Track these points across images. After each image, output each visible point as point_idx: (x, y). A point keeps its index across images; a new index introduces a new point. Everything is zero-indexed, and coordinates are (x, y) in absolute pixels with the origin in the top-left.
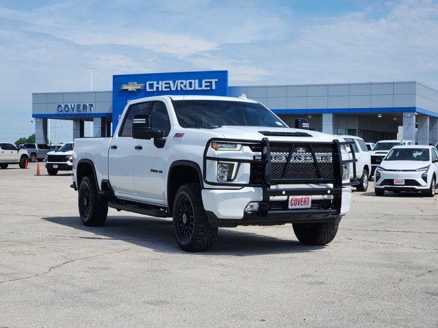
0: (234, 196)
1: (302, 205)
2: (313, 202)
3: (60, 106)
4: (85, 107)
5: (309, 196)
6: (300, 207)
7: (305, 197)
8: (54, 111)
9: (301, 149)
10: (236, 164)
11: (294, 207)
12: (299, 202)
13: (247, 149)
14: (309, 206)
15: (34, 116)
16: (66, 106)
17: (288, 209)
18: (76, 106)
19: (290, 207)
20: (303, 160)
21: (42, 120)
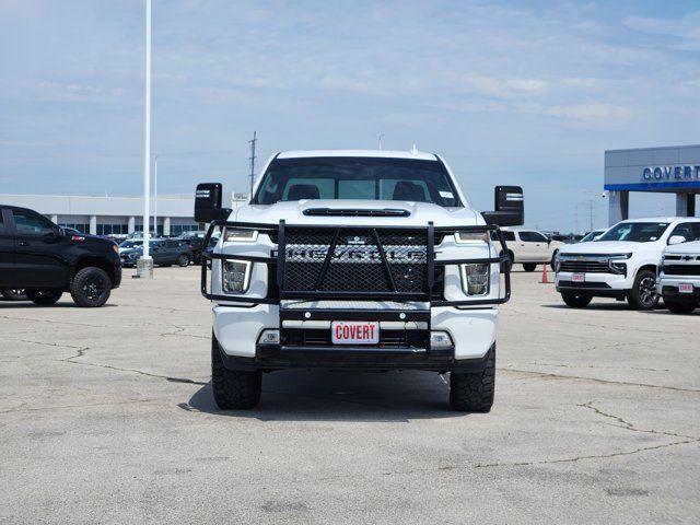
0: (240, 317)
1: (358, 338)
2: (383, 333)
3: (647, 170)
4: (687, 171)
5: (372, 323)
6: (356, 341)
7: (366, 323)
8: (637, 179)
9: (357, 238)
10: (249, 263)
11: (343, 341)
12: (354, 332)
13: (265, 240)
14: (375, 340)
15: (607, 187)
16: (658, 170)
17: (332, 345)
18: (673, 170)
19: (335, 340)
20: (366, 259)
21: (619, 193)
